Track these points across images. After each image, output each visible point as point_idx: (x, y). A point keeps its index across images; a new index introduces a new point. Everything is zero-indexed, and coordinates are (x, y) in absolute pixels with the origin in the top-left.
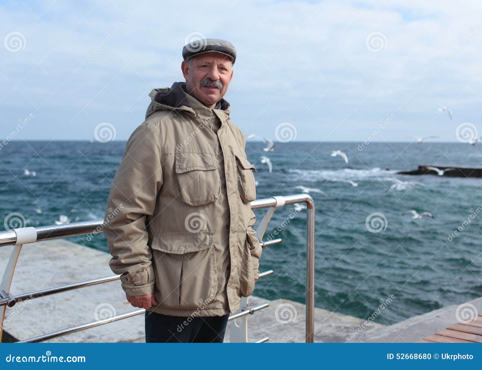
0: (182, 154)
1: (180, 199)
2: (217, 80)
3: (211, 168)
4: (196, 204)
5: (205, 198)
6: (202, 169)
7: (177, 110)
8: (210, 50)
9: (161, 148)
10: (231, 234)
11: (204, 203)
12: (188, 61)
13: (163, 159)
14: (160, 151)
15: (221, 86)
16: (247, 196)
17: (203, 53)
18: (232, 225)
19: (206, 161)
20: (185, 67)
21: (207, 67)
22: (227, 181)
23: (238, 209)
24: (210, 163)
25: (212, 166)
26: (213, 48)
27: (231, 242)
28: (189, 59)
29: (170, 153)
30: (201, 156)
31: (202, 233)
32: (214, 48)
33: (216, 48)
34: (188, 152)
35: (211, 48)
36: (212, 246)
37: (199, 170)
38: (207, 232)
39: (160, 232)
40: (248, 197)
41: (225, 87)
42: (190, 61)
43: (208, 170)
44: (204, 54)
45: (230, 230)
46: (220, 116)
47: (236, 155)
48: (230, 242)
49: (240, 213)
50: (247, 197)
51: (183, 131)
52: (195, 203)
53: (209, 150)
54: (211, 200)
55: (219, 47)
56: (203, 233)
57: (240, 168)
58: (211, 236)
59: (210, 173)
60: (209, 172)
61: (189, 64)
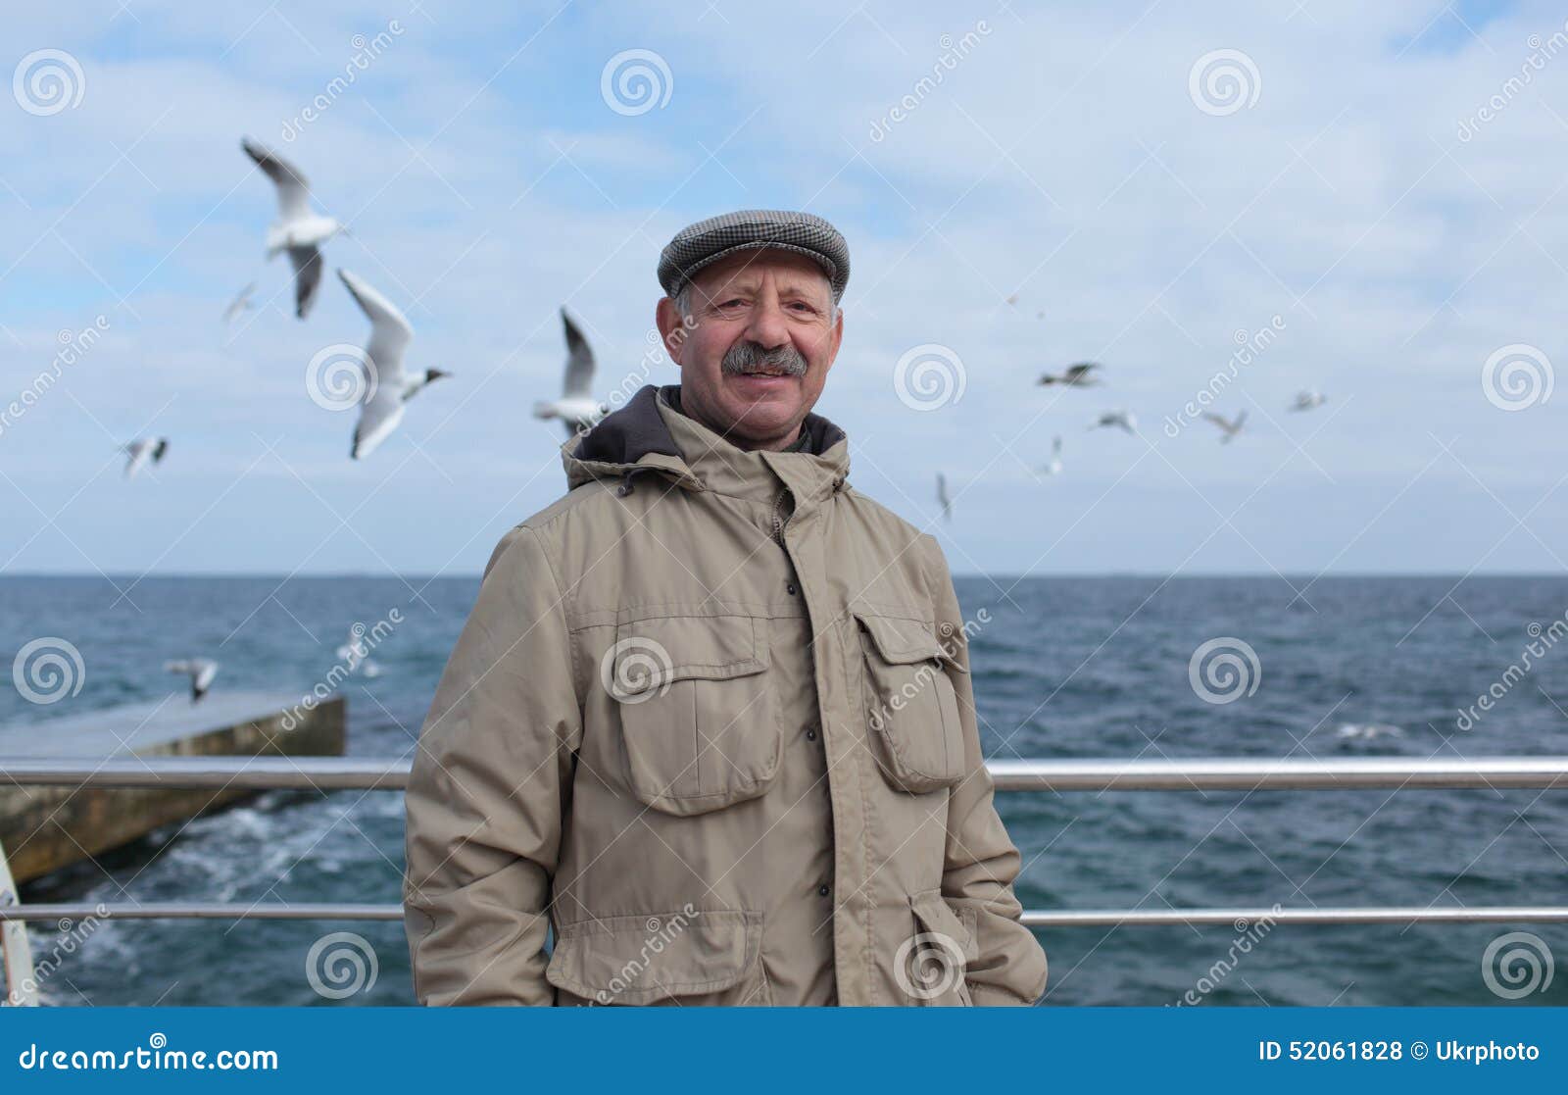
0: (640, 623)
1: (628, 790)
2: (780, 347)
3: (743, 669)
4: (688, 809)
5: (721, 785)
6: (708, 673)
7: (627, 471)
8: (744, 242)
9: (566, 610)
10: (839, 916)
11: (721, 802)
12: (678, 294)
13: (575, 646)
14: (560, 618)
15: (801, 365)
16: (901, 767)
17: (722, 253)
18: (843, 883)
19: (728, 642)
20: (671, 320)
21: (743, 304)
22: (827, 711)
23: (865, 819)
24: (742, 647)
25: (746, 661)
26: (756, 234)
27: (844, 948)
28: (677, 288)
29: (596, 623)
30: (710, 628)
31: (717, 919)
32: (761, 234)
33: (766, 233)
34: (662, 613)
35: (750, 234)
36: (756, 968)
37: (694, 679)
38: (737, 915)
39: (578, 919)
40: (908, 771)
41: (814, 369)
42: (683, 296)
43: (733, 675)
44: (726, 258)
45: (836, 901)
46: (789, 473)
47: (858, 616)
48: (838, 949)
49: (874, 835)
50: (904, 772)
51: (649, 539)
52: (683, 801)
53: (743, 603)
54: (743, 790)
55: (779, 228)
56: (722, 917)
57: (872, 660)
58: (750, 930)
59: (741, 685)
60: (736, 682)
61: (680, 304)
